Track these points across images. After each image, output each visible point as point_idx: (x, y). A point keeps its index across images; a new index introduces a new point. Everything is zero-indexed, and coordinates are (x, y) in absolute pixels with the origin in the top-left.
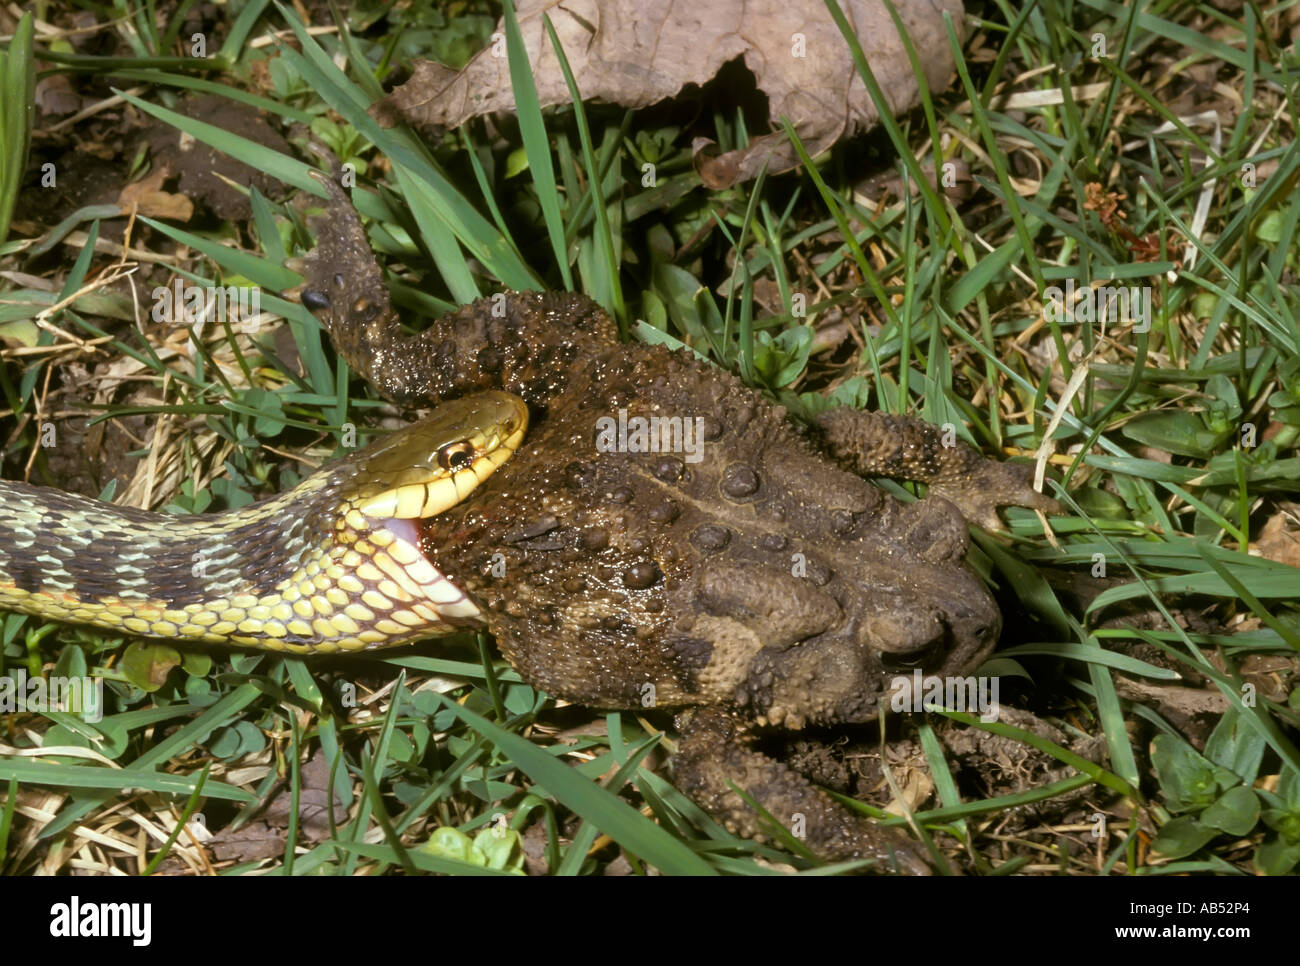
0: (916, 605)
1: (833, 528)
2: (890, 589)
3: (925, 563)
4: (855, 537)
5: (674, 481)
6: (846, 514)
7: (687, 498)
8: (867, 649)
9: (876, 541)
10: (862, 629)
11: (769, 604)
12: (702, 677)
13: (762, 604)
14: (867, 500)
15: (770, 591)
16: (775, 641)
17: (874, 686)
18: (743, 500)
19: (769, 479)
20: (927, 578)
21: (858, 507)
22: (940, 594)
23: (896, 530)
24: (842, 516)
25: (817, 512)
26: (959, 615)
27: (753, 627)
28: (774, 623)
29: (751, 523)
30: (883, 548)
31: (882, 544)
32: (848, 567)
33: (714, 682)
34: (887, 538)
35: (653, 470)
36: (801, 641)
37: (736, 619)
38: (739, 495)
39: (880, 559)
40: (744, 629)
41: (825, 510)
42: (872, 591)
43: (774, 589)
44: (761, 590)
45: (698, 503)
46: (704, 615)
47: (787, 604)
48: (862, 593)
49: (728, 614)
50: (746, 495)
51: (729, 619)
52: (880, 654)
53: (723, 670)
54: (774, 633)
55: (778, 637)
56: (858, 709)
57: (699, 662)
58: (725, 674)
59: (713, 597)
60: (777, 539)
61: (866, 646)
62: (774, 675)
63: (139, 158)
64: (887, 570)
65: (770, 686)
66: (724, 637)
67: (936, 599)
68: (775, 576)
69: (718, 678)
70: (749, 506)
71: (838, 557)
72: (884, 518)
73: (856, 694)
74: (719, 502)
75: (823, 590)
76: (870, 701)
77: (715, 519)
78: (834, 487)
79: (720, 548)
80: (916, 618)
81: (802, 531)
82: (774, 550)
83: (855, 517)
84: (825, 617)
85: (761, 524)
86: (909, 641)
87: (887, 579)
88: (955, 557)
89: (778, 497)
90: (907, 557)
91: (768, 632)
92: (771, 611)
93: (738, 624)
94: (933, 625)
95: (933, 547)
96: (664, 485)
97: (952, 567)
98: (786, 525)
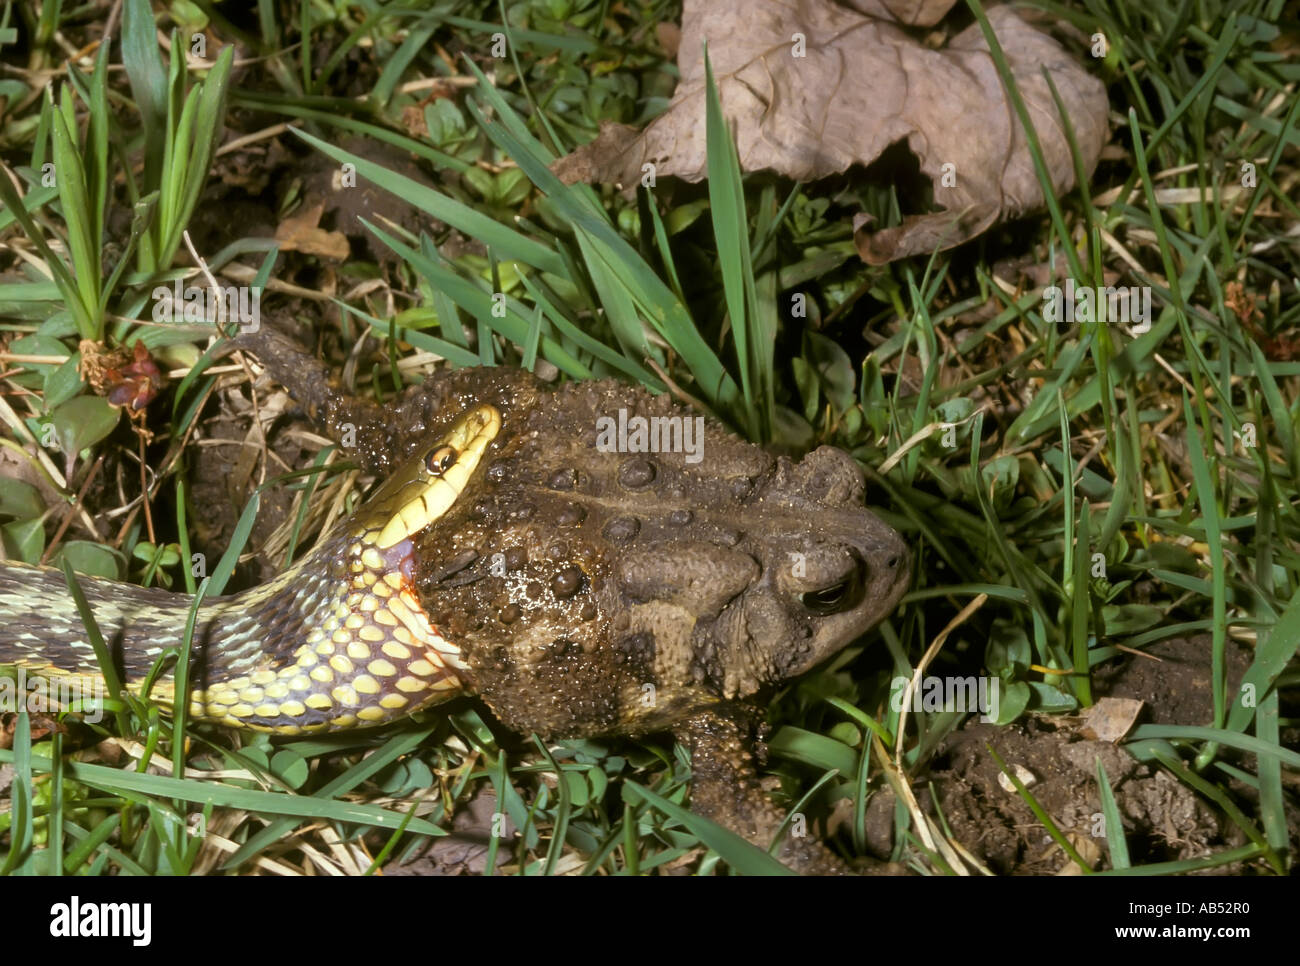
0: (825, 544)
1: (733, 495)
2: (797, 536)
3: (827, 507)
4: (755, 499)
5: (571, 487)
6: (743, 480)
7: (589, 499)
8: (787, 597)
9: (776, 497)
10: (778, 577)
11: (687, 577)
12: (658, 668)
13: (681, 577)
14: (761, 464)
15: (685, 563)
16: (704, 609)
17: (804, 633)
18: (643, 488)
19: (663, 465)
20: (831, 521)
21: (753, 472)
22: (847, 533)
23: (792, 485)
24: (740, 482)
25: (714, 484)
26: (870, 548)
27: (681, 603)
28: (696, 593)
29: (655, 507)
30: (783, 502)
31: (781, 499)
32: (755, 527)
33: (670, 668)
34: (785, 492)
35: (549, 484)
36: (729, 604)
37: (663, 600)
38: (638, 485)
39: (783, 513)
40: (674, 609)
41: (723, 479)
42: (780, 542)
43: (689, 559)
44: (676, 565)
45: (600, 501)
46: (634, 607)
47: (703, 570)
48: (771, 545)
49: (654, 598)
50: (644, 484)
51: (656, 602)
52: (801, 597)
53: (672, 654)
54: (700, 602)
55: (705, 605)
56: (795, 659)
57: (648, 655)
58: (675, 657)
59: (635, 584)
60: (681, 513)
61: (785, 592)
62: (714, 644)
63: (292, 194)
64: (792, 521)
65: (716, 656)
66: (659, 622)
67: (844, 538)
68: (686, 548)
69: (670, 663)
70: (649, 492)
71: (745, 520)
72: (779, 477)
73: (788, 644)
74: (621, 495)
75: (735, 549)
76: (803, 648)
77: (620, 512)
78: (726, 458)
79: (631, 538)
80: (827, 553)
81: (704, 502)
82: (681, 526)
83: (752, 481)
84: (743, 572)
85: (664, 505)
86: (825, 576)
87: (794, 529)
88: (853, 497)
89: (675, 479)
90: (808, 506)
91: (695, 603)
92: (691, 581)
93: (666, 605)
94: (845, 558)
95: (831, 491)
96: (562, 493)
97: (853, 508)
98: (689, 500)
